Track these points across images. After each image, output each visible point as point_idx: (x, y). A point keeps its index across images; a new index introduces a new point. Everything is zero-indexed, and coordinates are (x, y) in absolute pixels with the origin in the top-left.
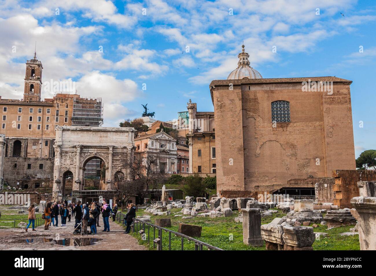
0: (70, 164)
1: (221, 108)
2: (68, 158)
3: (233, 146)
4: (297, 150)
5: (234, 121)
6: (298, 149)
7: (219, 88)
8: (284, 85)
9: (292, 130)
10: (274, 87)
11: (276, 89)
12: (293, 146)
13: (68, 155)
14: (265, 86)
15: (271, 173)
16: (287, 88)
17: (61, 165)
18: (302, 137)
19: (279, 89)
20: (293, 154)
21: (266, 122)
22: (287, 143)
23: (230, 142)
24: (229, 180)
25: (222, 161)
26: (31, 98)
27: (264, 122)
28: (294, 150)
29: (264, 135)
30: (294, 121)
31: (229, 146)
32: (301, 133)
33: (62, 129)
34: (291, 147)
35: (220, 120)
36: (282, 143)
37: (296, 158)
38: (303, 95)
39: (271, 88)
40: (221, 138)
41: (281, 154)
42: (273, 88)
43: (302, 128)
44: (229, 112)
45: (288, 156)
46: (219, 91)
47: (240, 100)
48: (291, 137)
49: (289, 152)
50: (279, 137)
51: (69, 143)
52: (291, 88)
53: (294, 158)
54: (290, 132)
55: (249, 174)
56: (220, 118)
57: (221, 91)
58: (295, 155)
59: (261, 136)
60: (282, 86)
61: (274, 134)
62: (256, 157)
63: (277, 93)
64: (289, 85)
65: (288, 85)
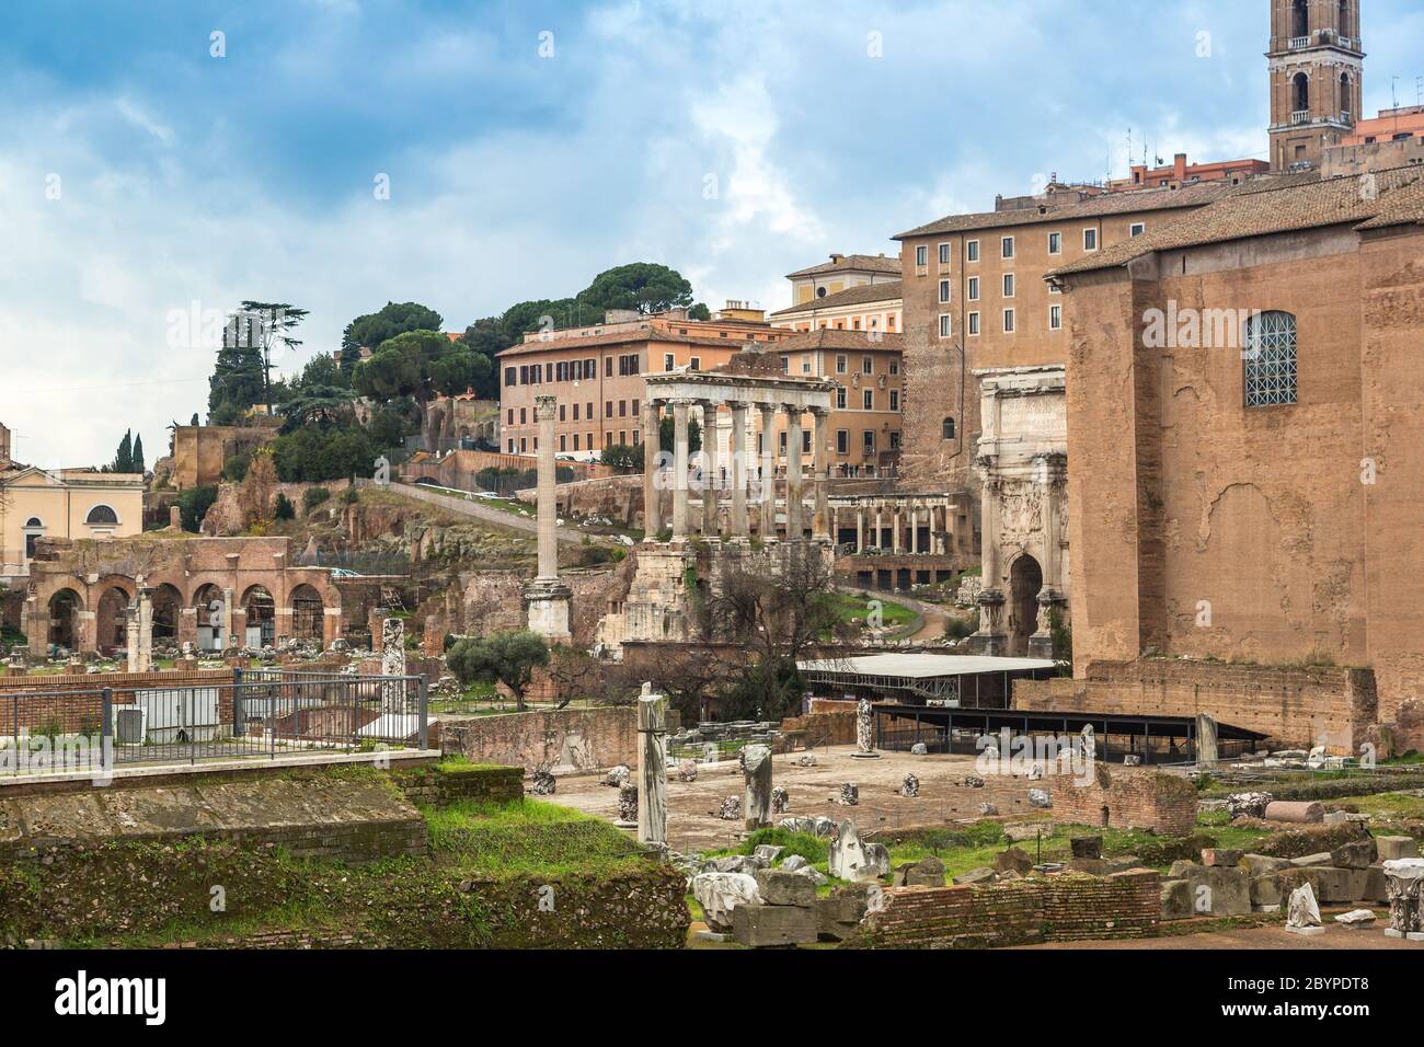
0: (1031, 531)
1: (1081, 363)
2: (1024, 506)
3: (1111, 511)
4: (1313, 523)
5: (1113, 411)
6: (1317, 520)
7: (1075, 281)
8: (1280, 242)
9: (1300, 439)
10: (1252, 254)
11: (1259, 260)
12: (1302, 508)
13: (1022, 492)
14: (1226, 251)
15: (1239, 618)
16: (1290, 255)
17: (1004, 531)
18: (1328, 469)
19: (1268, 259)
20: (1302, 541)
21: (1225, 405)
22: (1286, 495)
23: (1104, 494)
24: (1102, 642)
25: (1085, 570)
26: (1300, 143)
27: (1220, 409)
28: (1305, 525)
29: (1222, 462)
30: (1307, 400)
31: (1103, 511)
32: (1327, 452)
33: (993, 392)
34: (1296, 509)
35: (1078, 408)
36: (1270, 493)
37: (1311, 557)
38: (1336, 283)
39: (1244, 259)
40: (1082, 481)
41: (1267, 541)
42: (1252, 258)
43: (1329, 426)
44: (1101, 377)
45: (1287, 549)
46: (1076, 291)
47: (1128, 327)
48: (1295, 470)
49: (1290, 531)
50: (1263, 468)
51: (1020, 447)
52: (1301, 253)
53: (1304, 558)
54: (1294, 447)
55: (1181, 618)
56: (1078, 402)
57: (1081, 292)
58: (1305, 544)
59: (1212, 465)
60: (1276, 248)
61: (1248, 457)
62: (1199, 552)
63: (1260, 278)
64: (1298, 240)
65: (1292, 241)
